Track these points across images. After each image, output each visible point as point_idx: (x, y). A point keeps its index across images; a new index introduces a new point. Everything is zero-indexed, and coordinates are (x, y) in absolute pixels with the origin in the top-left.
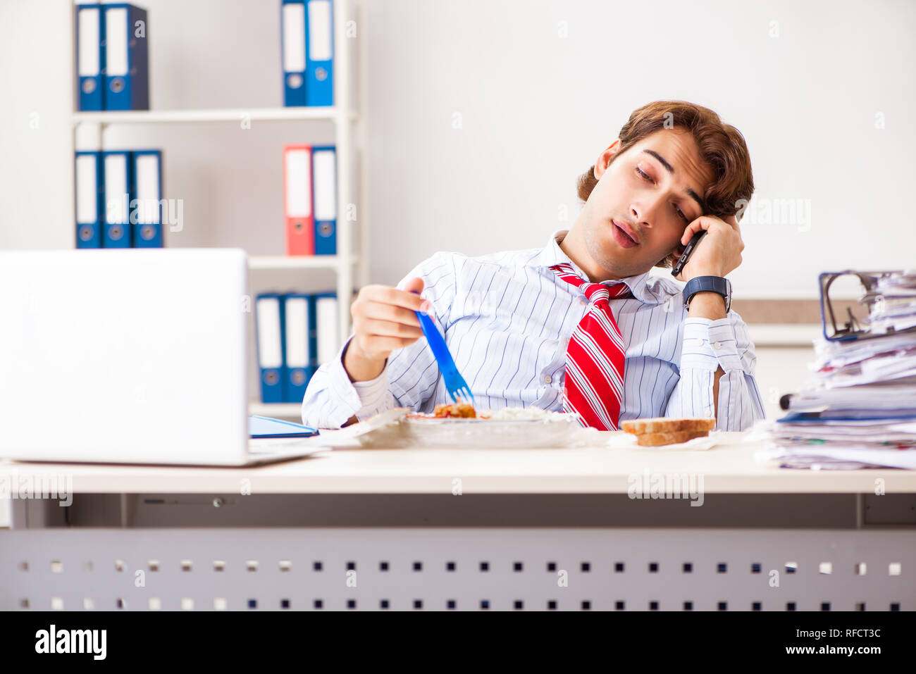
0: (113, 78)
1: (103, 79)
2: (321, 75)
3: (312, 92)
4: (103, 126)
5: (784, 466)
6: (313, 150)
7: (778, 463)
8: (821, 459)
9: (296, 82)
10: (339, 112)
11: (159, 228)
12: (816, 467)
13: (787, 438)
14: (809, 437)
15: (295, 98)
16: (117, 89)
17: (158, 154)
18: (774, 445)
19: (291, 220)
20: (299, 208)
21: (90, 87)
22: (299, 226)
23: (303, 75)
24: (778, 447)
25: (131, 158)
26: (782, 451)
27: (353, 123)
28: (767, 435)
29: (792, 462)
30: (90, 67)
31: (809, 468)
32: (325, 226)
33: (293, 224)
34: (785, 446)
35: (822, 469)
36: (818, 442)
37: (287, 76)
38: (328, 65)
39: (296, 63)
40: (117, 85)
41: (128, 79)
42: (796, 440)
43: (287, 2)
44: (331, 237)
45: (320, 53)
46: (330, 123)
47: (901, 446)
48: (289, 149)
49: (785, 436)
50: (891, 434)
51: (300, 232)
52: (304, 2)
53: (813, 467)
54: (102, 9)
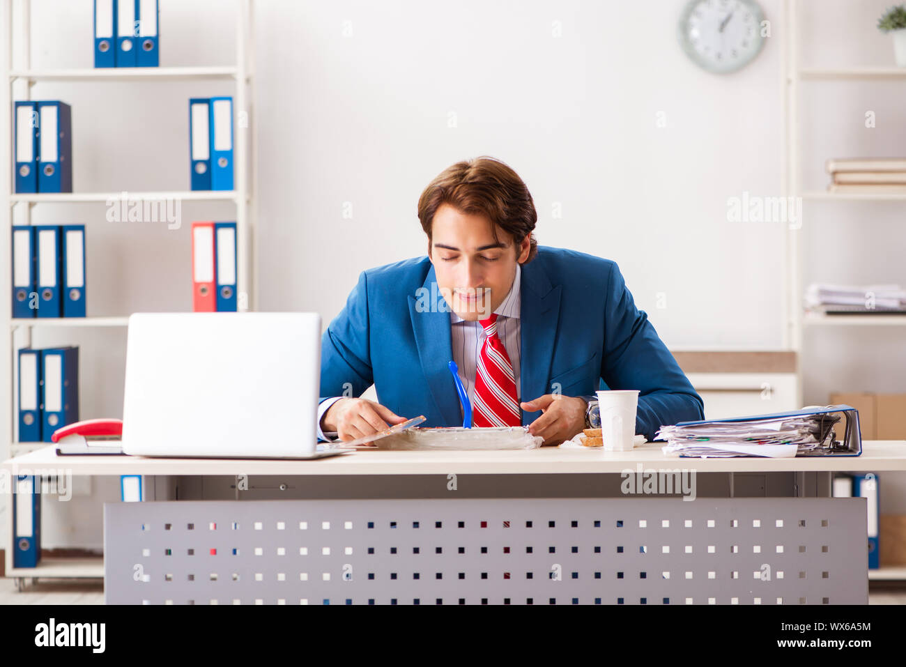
0: (46, 164)
1: (37, 165)
2: (222, 163)
3: (215, 177)
4: (31, 205)
5: (683, 457)
6: (216, 227)
8: (706, 451)
9: (201, 169)
10: (238, 195)
11: (82, 290)
12: (704, 457)
13: (685, 438)
14: (699, 436)
15: (201, 181)
16: (48, 174)
17: (81, 228)
18: (675, 442)
19: (197, 285)
20: (204, 274)
21: (25, 171)
22: (203, 290)
23: (208, 163)
24: (678, 443)
25: (61, 232)
26: (681, 446)
27: (248, 202)
29: (688, 454)
30: (26, 155)
31: (700, 457)
32: (227, 289)
33: (199, 288)
34: (681, 443)
35: (708, 458)
36: (706, 440)
37: (194, 164)
38: (229, 155)
39: (201, 153)
40: (49, 169)
41: (57, 165)
42: (690, 438)
43: (193, 101)
44: (232, 298)
45: (222, 144)
46: (231, 204)
47: (760, 441)
48: (196, 225)
49: (682, 435)
50: (754, 432)
51: (205, 295)
52: (208, 102)
53: (702, 456)
54: (37, 106)
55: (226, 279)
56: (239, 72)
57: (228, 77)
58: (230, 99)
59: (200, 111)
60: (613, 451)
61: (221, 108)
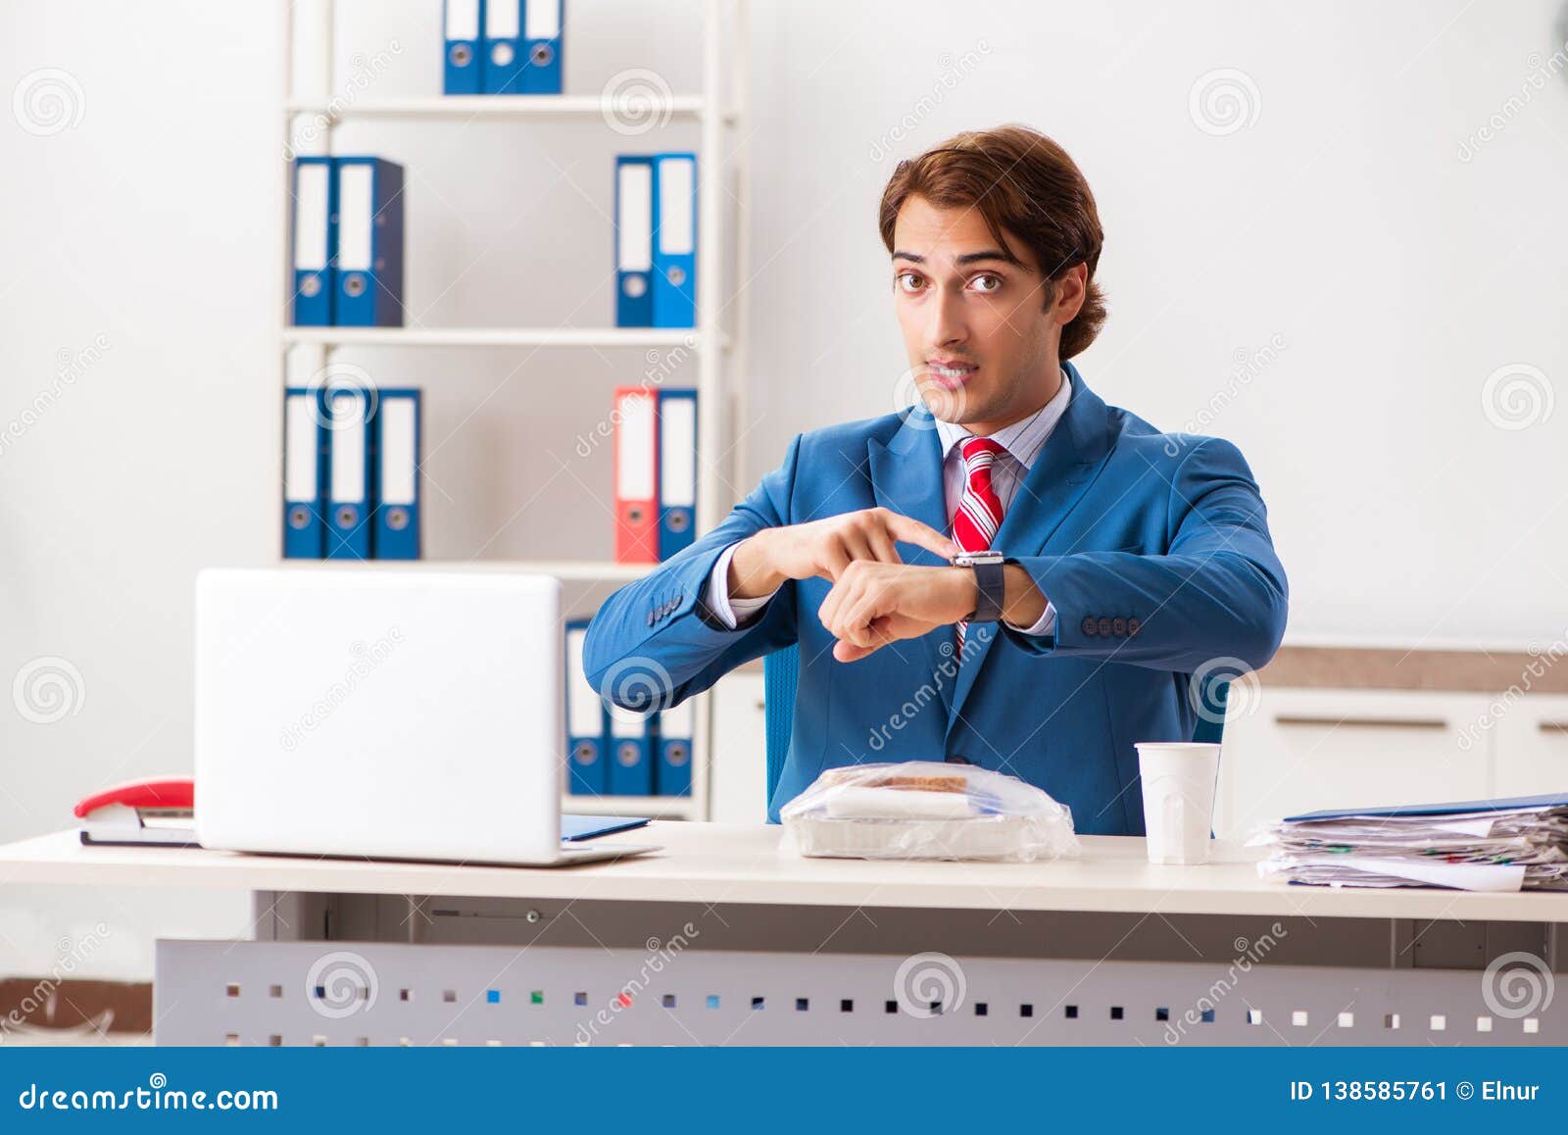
0: (348, 273)
1: (332, 276)
2: (676, 278)
3: (661, 305)
4: (329, 349)
5: (1293, 883)
6: (661, 396)
7: (1288, 877)
8: (1344, 873)
9: (636, 288)
10: (704, 338)
11: (414, 510)
12: (1337, 884)
13: (1301, 844)
14: (1329, 842)
15: (634, 311)
16: (354, 291)
17: (414, 395)
18: (1283, 852)
19: (622, 505)
20: (636, 486)
21: (311, 287)
22: (635, 515)
23: (648, 277)
24: (1288, 855)
26: (1293, 861)
27: (725, 352)
28: (1273, 839)
29: (1304, 877)
30: (313, 257)
31: (1328, 885)
32: (677, 515)
33: (627, 512)
34: (1297, 855)
35: (1344, 886)
36: (1344, 850)
37: (622, 277)
38: (688, 263)
39: (637, 258)
40: (355, 284)
41: (369, 277)
42: (1314, 847)
43: (624, 160)
44: (686, 532)
45: (675, 242)
46: (691, 356)
47: (1452, 857)
48: (624, 392)
49: (1298, 840)
50: (1441, 837)
51: (638, 524)
52: (650, 161)
53: (1333, 883)
54: (334, 165)
55: (676, 494)
56: (708, 105)
57: (686, 117)
58: (691, 157)
59: (636, 178)
60: (1165, 864)
61: (674, 174)
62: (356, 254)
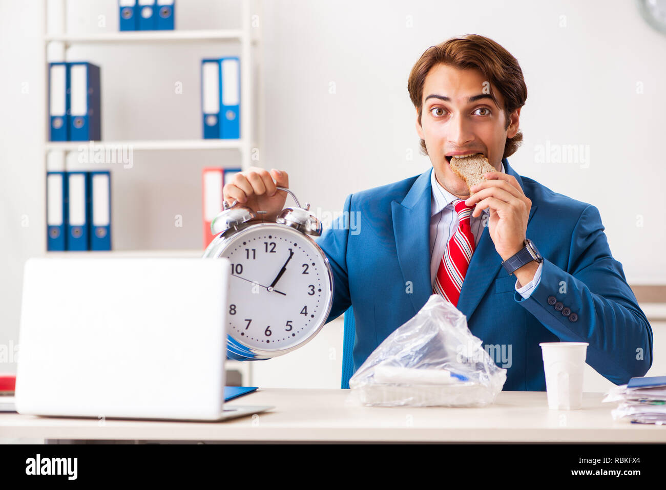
0: (75, 117)
1: (68, 118)
2: (230, 116)
3: (224, 129)
4: (67, 153)
6: (225, 172)
9: (212, 121)
10: (244, 143)
11: (108, 228)
15: (211, 132)
16: (78, 125)
17: (108, 173)
19: (207, 224)
21: (58, 124)
23: (218, 116)
25: (89, 177)
30: (59, 109)
33: (209, 226)
37: (205, 116)
38: (236, 109)
39: (212, 107)
40: (79, 122)
41: (87, 118)
43: (205, 61)
45: (230, 99)
46: (237, 152)
48: (207, 170)
52: (218, 62)
54: (68, 66)
56: (245, 35)
57: (235, 40)
58: (237, 59)
59: (211, 69)
61: (229, 68)
62: (79, 108)
